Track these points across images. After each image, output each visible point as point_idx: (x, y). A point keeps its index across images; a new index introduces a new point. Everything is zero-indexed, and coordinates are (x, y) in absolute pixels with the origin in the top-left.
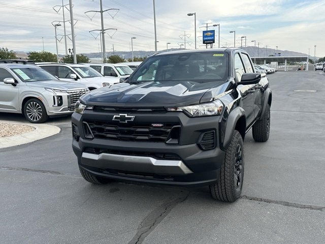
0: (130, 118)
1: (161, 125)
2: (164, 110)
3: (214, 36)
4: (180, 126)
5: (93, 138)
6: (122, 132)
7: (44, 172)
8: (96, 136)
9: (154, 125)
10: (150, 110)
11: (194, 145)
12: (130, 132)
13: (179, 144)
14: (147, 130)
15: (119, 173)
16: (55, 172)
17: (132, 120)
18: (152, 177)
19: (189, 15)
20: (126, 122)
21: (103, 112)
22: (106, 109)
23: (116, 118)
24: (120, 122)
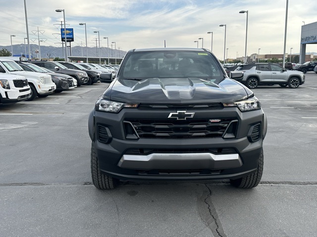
0: (190, 115)
1: (219, 121)
2: (220, 106)
3: (72, 34)
4: (237, 120)
5: (138, 139)
6: (177, 130)
7: (21, 184)
8: (142, 136)
9: (212, 121)
10: (207, 106)
11: (245, 138)
12: (186, 130)
13: (236, 138)
14: (204, 126)
15: (160, 173)
16: (36, 183)
17: (192, 117)
18: (198, 173)
19: (57, 11)
20: (185, 119)
21: (152, 110)
22: (154, 106)
23: (173, 115)
24: (178, 119)
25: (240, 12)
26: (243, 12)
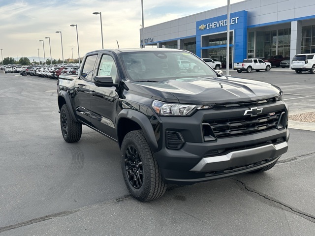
1: (274, 114)
2: (274, 100)
4: (285, 112)
5: (216, 140)
9: (271, 114)
13: (283, 128)
17: (261, 112)
20: (257, 115)
21: (225, 109)
22: (227, 106)
23: (248, 113)
24: (252, 115)
25: (94, 14)
26: (97, 13)
